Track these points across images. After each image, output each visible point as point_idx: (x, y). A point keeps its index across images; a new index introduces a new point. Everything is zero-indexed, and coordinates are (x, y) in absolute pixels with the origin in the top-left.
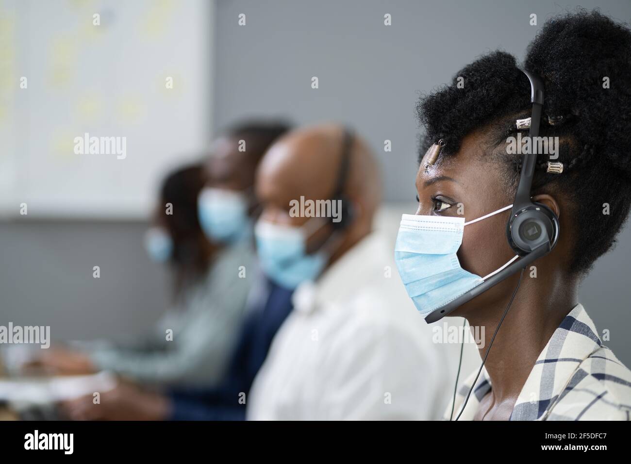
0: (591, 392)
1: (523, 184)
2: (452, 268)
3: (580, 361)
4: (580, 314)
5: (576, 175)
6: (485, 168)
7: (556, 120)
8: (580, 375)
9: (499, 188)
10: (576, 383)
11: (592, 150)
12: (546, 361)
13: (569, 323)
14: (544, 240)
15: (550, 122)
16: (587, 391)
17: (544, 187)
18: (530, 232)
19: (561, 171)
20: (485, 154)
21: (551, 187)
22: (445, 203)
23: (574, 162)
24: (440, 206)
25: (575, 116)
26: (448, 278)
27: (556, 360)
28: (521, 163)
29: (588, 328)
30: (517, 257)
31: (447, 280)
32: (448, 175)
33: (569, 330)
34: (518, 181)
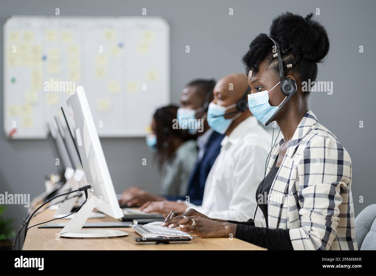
0: (314, 133)
1: (281, 74)
2: (268, 107)
3: (311, 126)
4: (310, 113)
5: (297, 66)
6: (268, 73)
7: (285, 51)
8: (311, 130)
9: (275, 78)
10: (309, 132)
11: (299, 57)
12: (300, 127)
13: (307, 115)
14: (293, 89)
15: (283, 52)
16: (312, 133)
17: (288, 73)
18: (288, 88)
19: (292, 66)
20: (267, 69)
21: (290, 72)
22: (260, 88)
23: (295, 62)
24: (258, 89)
25: (291, 48)
26: (268, 110)
27: (303, 127)
28: (279, 68)
29: (313, 117)
30: (286, 97)
31: (268, 111)
32: (258, 79)
33: (307, 117)
34: (279, 73)
